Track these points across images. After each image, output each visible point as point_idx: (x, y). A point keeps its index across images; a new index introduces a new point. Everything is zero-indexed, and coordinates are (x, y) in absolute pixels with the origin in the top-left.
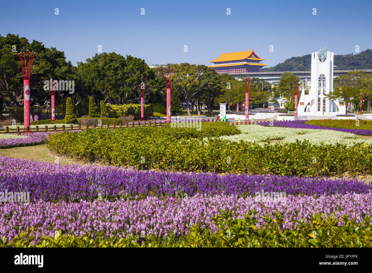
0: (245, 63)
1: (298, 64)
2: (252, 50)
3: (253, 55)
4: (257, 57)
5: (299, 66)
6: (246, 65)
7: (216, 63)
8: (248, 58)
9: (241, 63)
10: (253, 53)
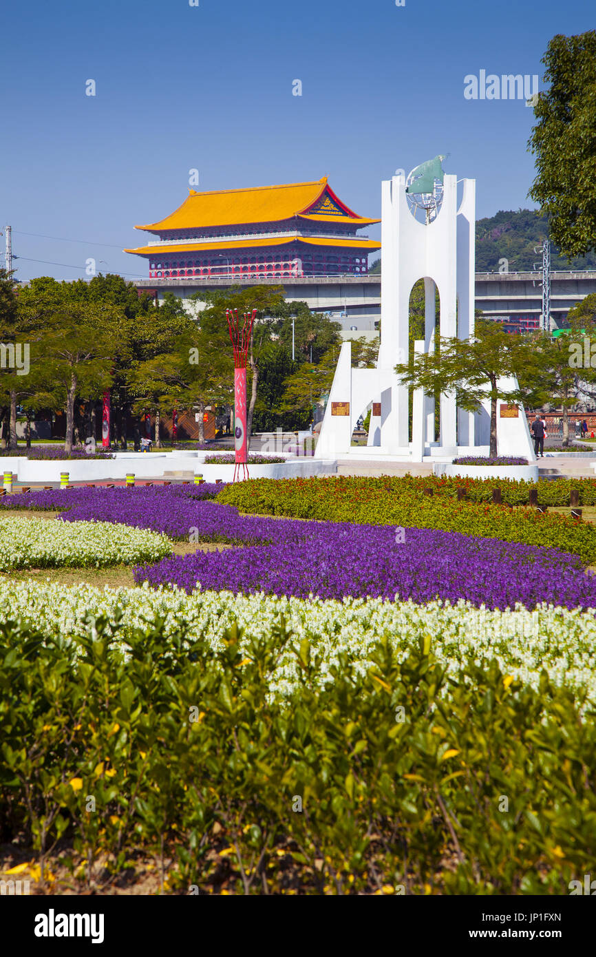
0: (291, 235)
1: (522, 240)
2: (323, 179)
3: (328, 201)
4: (345, 211)
5: (526, 250)
6: (296, 244)
7: (165, 234)
8: (304, 212)
9: (277, 235)
10: (328, 192)
